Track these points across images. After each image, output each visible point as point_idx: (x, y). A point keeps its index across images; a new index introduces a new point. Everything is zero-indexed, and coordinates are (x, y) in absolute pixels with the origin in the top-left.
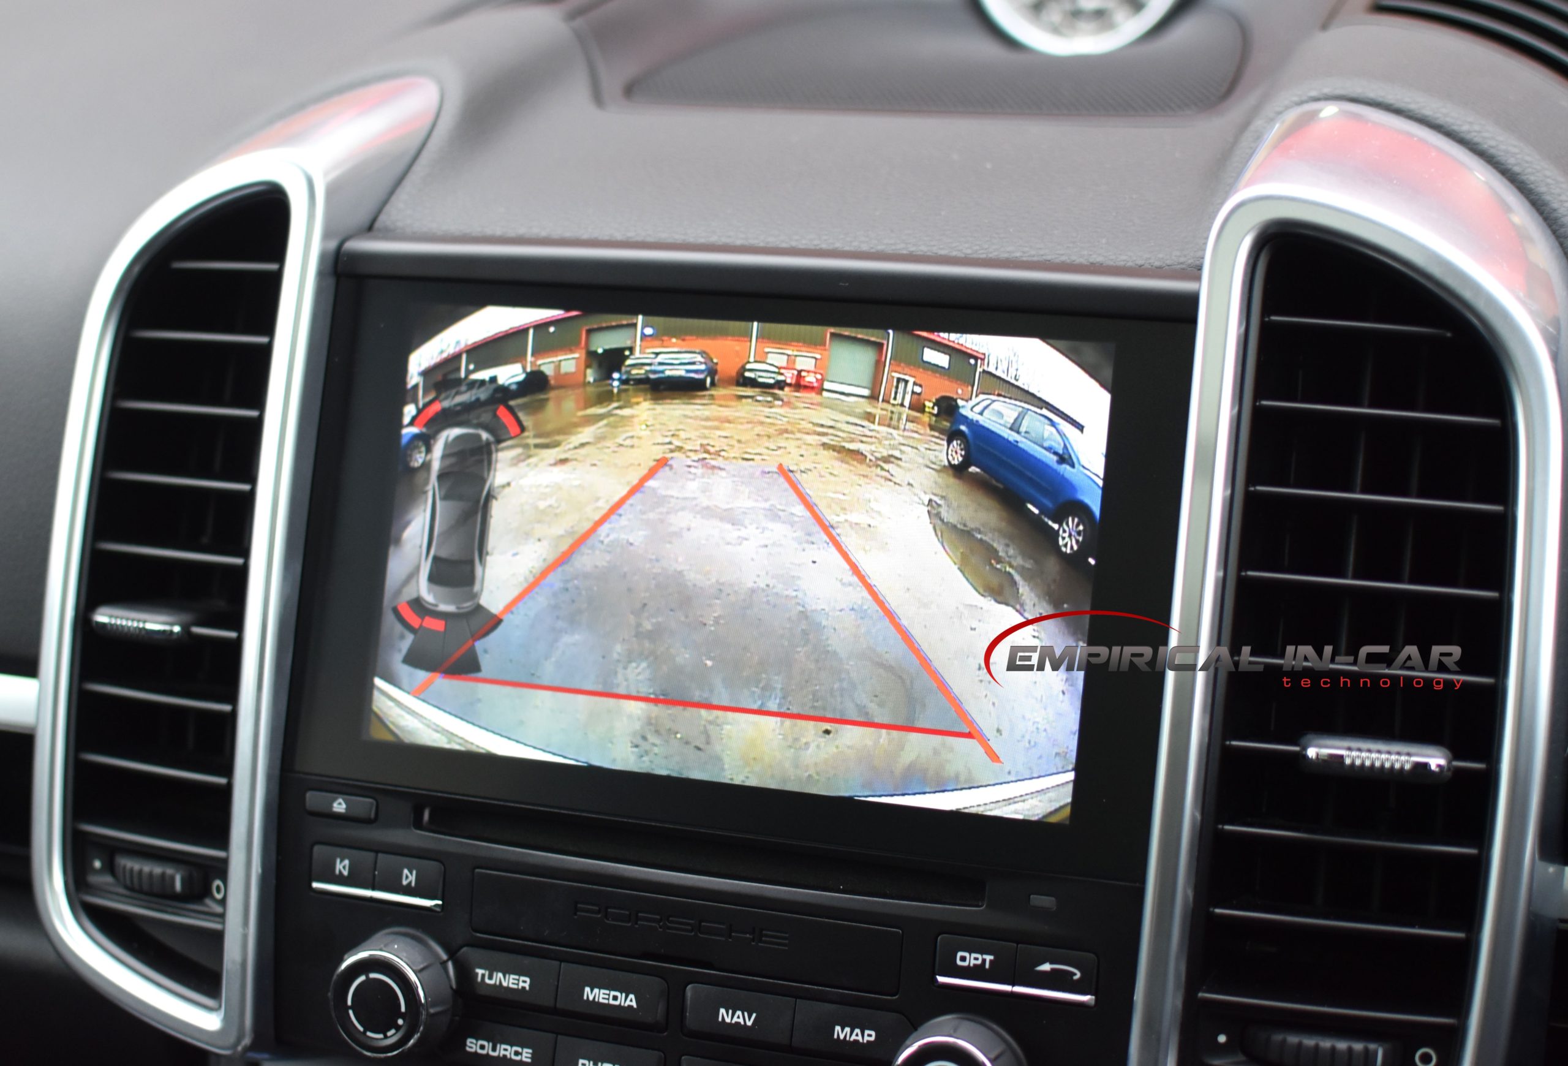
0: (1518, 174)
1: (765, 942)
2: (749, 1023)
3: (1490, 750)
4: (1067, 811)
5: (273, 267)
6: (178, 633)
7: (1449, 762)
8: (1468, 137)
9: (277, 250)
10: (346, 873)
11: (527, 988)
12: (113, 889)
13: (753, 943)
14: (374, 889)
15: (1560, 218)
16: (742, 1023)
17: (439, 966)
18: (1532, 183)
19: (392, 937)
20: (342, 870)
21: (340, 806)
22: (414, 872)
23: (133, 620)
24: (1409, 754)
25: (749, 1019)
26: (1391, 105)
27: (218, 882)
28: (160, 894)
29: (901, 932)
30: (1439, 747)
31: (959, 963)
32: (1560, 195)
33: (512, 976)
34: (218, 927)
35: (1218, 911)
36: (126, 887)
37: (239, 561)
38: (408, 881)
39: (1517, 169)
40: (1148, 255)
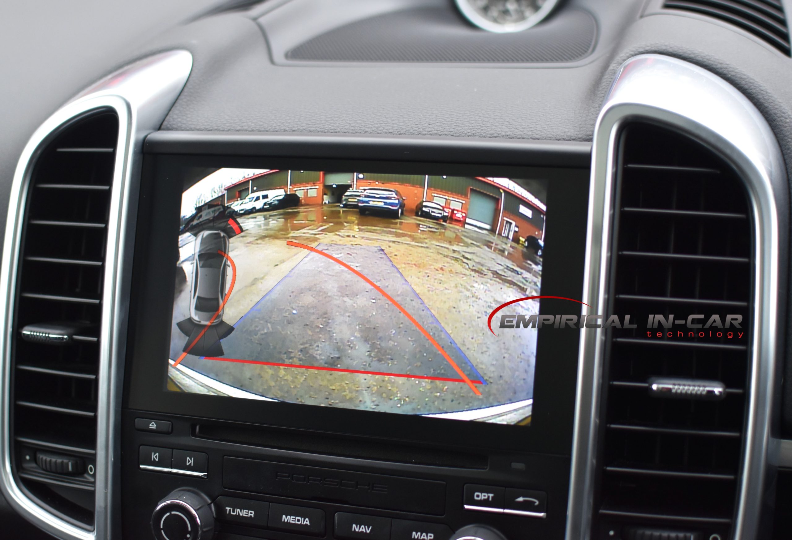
0: (747, 89)
1: (375, 490)
2: (368, 532)
4: (529, 420)
5: (111, 150)
6: (66, 338)
7: (724, 390)
8: (721, 71)
9: (113, 142)
10: (157, 460)
11: (253, 516)
12: (37, 470)
13: (369, 491)
14: (172, 468)
15: (769, 111)
16: (365, 531)
17: (207, 506)
19: (182, 492)
20: (155, 458)
21: (153, 426)
22: (193, 459)
23: (42, 333)
24: (705, 386)
25: (368, 529)
26: (681, 55)
27: (91, 466)
28: (61, 472)
29: (445, 483)
30: (718, 382)
31: (476, 498)
33: (245, 511)
34: (92, 489)
35: (609, 468)
36: (43, 469)
37: (97, 301)
38: (189, 463)
39: (746, 87)
40: (562, 134)
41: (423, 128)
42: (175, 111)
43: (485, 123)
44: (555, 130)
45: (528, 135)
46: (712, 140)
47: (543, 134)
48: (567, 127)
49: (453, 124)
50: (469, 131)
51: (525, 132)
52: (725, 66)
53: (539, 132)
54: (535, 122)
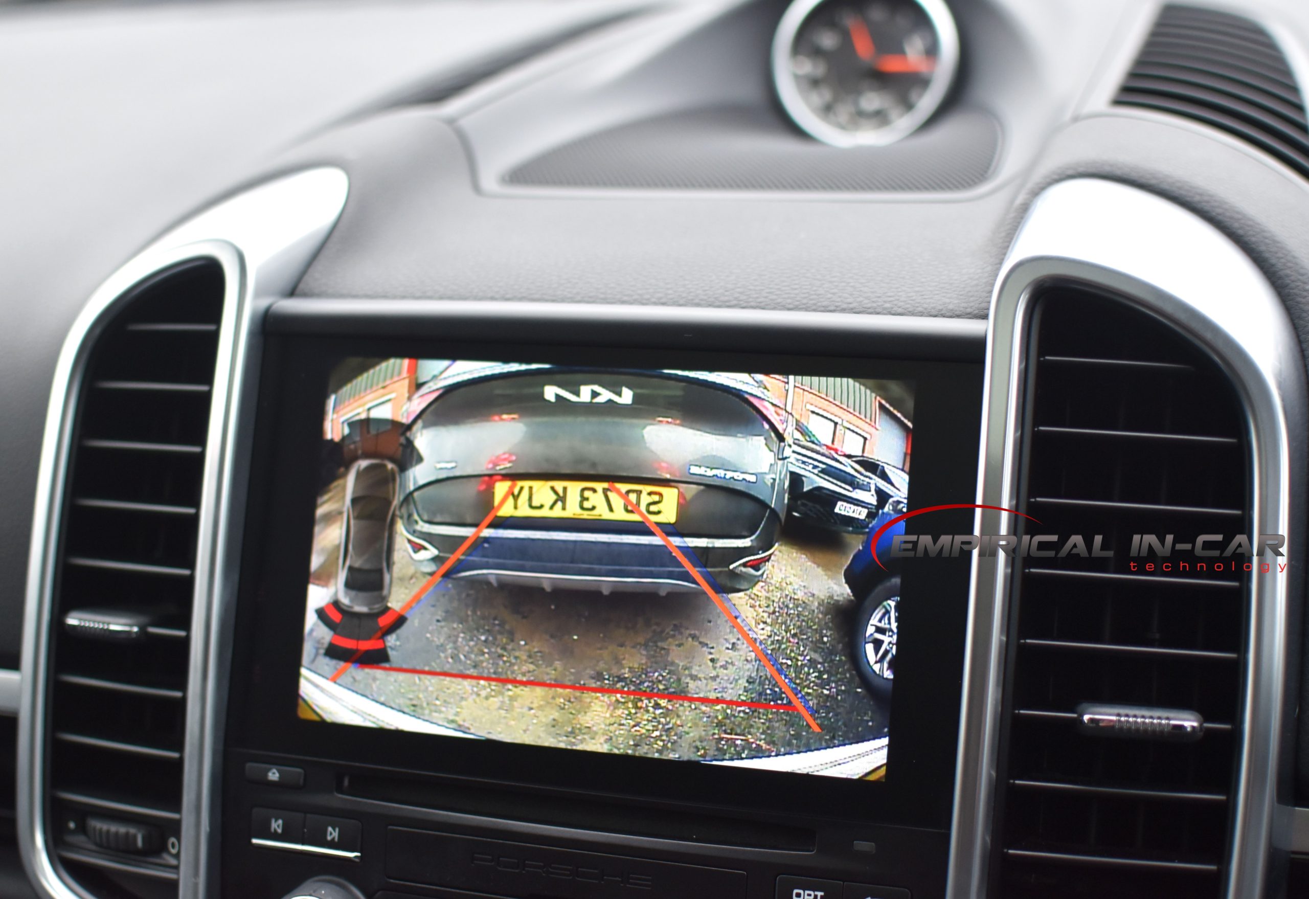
0: (1242, 236)
1: (631, 884)
3: (1234, 713)
4: (883, 771)
5: (212, 327)
6: (136, 633)
7: (1201, 725)
8: (1199, 206)
9: (215, 315)
10: (279, 831)
12: (85, 846)
13: (622, 885)
14: (303, 844)
19: (319, 884)
20: (277, 828)
21: (274, 775)
22: (337, 830)
23: (99, 622)
24: (1168, 719)
27: (173, 840)
28: (124, 849)
29: (745, 873)
30: (1191, 712)
31: (795, 898)
32: (1276, 253)
34: (173, 876)
35: (1011, 851)
36: (96, 844)
37: (186, 572)
38: (332, 837)
39: (1241, 232)
40: (940, 308)
41: (716, 296)
42: (318, 266)
43: (815, 288)
44: (928, 301)
45: (885, 309)
46: (1182, 317)
47: (908, 306)
48: (949, 295)
49: (763, 290)
50: (789, 301)
51: (879, 304)
52: (1206, 198)
53: (902, 304)
54: (897, 288)
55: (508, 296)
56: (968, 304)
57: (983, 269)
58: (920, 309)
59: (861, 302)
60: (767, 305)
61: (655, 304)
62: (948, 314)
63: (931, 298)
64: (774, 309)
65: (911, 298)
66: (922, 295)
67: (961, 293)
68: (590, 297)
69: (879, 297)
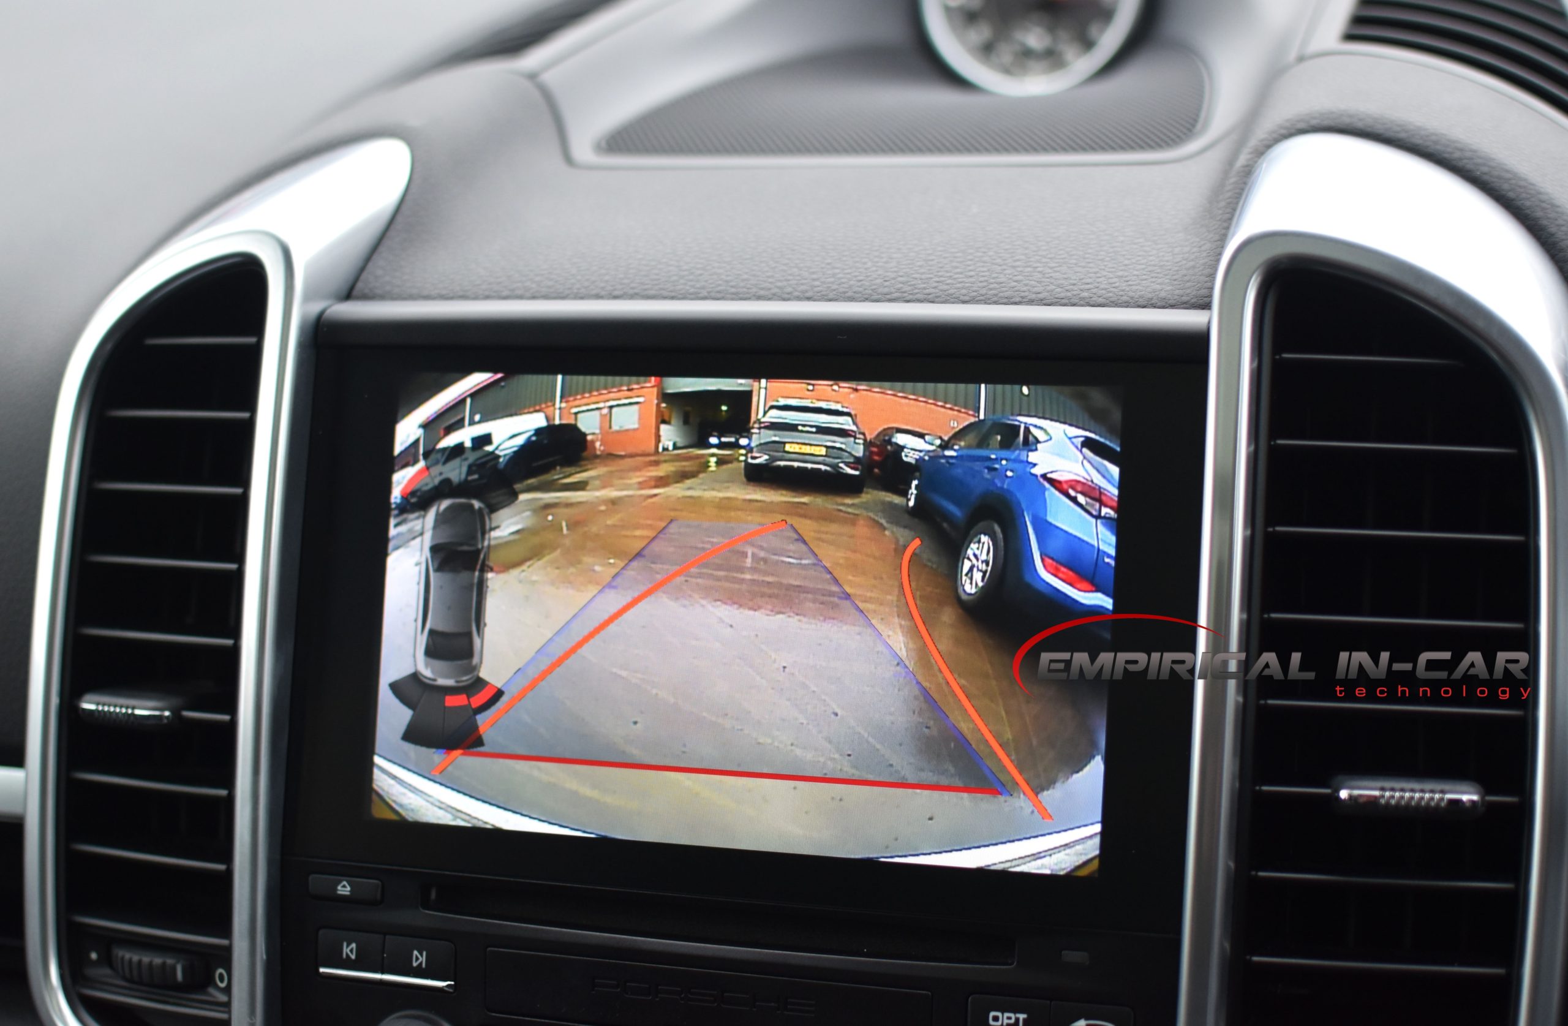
0: (1513, 200)
1: (791, 1010)
3: (1522, 783)
4: (1095, 864)
5: (252, 340)
6: (168, 718)
7: (1483, 798)
8: (1460, 164)
9: (256, 323)
10: (353, 957)
12: (110, 980)
13: (778, 1012)
14: (383, 973)
18: (1528, 209)
19: (404, 1021)
20: (349, 953)
21: (344, 889)
22: (424, 954)
23: (121, 707)
24: (1443, 792)
27: (221, 971)
28: (161, 984)
29: (930, 993)
30: (1470, 783)
34: (224, 1016)
35: (1255, 959)
36: (125, 979)
37: (230, 642)
38: (418, 963)
39: (1511, 195)
40: (1150, 296)
42: (379, 261)
43: (994, 275)
44: (1134, 288)
46: (1447, 302)
47: (1111, 294)
48: (1159, 281)
49: (931, 278)
50: (964, 291)
51: (1075, 293)
52: (1468, 154)
53: (1103, 292)
54: (1095, 273)
55: (616, 293)
56: (1184, 291)
57: (1200, 247)
58: (1125, 298)
59: (1052, 291)
60: (937, 297)
61: (798, 299)
62: (1159, 304)
63: (1139, 284)
64: (945, 302)
65: (1114, 285)
66: (1127, 281)
67: (1175, 277)
68: (719, 292)
69: (1074, 285)
